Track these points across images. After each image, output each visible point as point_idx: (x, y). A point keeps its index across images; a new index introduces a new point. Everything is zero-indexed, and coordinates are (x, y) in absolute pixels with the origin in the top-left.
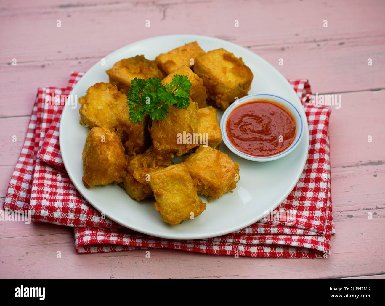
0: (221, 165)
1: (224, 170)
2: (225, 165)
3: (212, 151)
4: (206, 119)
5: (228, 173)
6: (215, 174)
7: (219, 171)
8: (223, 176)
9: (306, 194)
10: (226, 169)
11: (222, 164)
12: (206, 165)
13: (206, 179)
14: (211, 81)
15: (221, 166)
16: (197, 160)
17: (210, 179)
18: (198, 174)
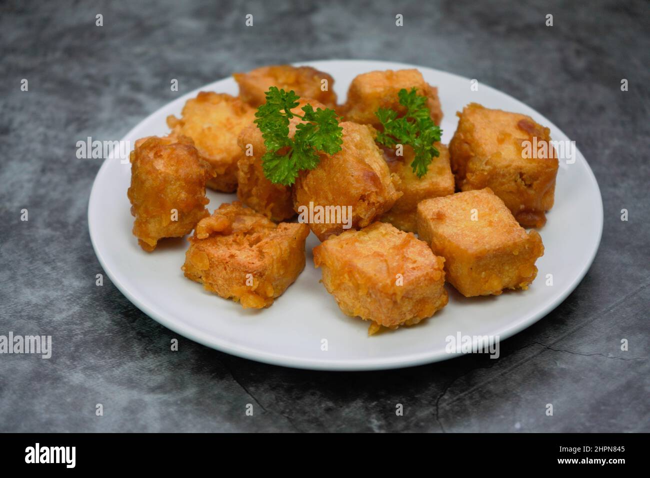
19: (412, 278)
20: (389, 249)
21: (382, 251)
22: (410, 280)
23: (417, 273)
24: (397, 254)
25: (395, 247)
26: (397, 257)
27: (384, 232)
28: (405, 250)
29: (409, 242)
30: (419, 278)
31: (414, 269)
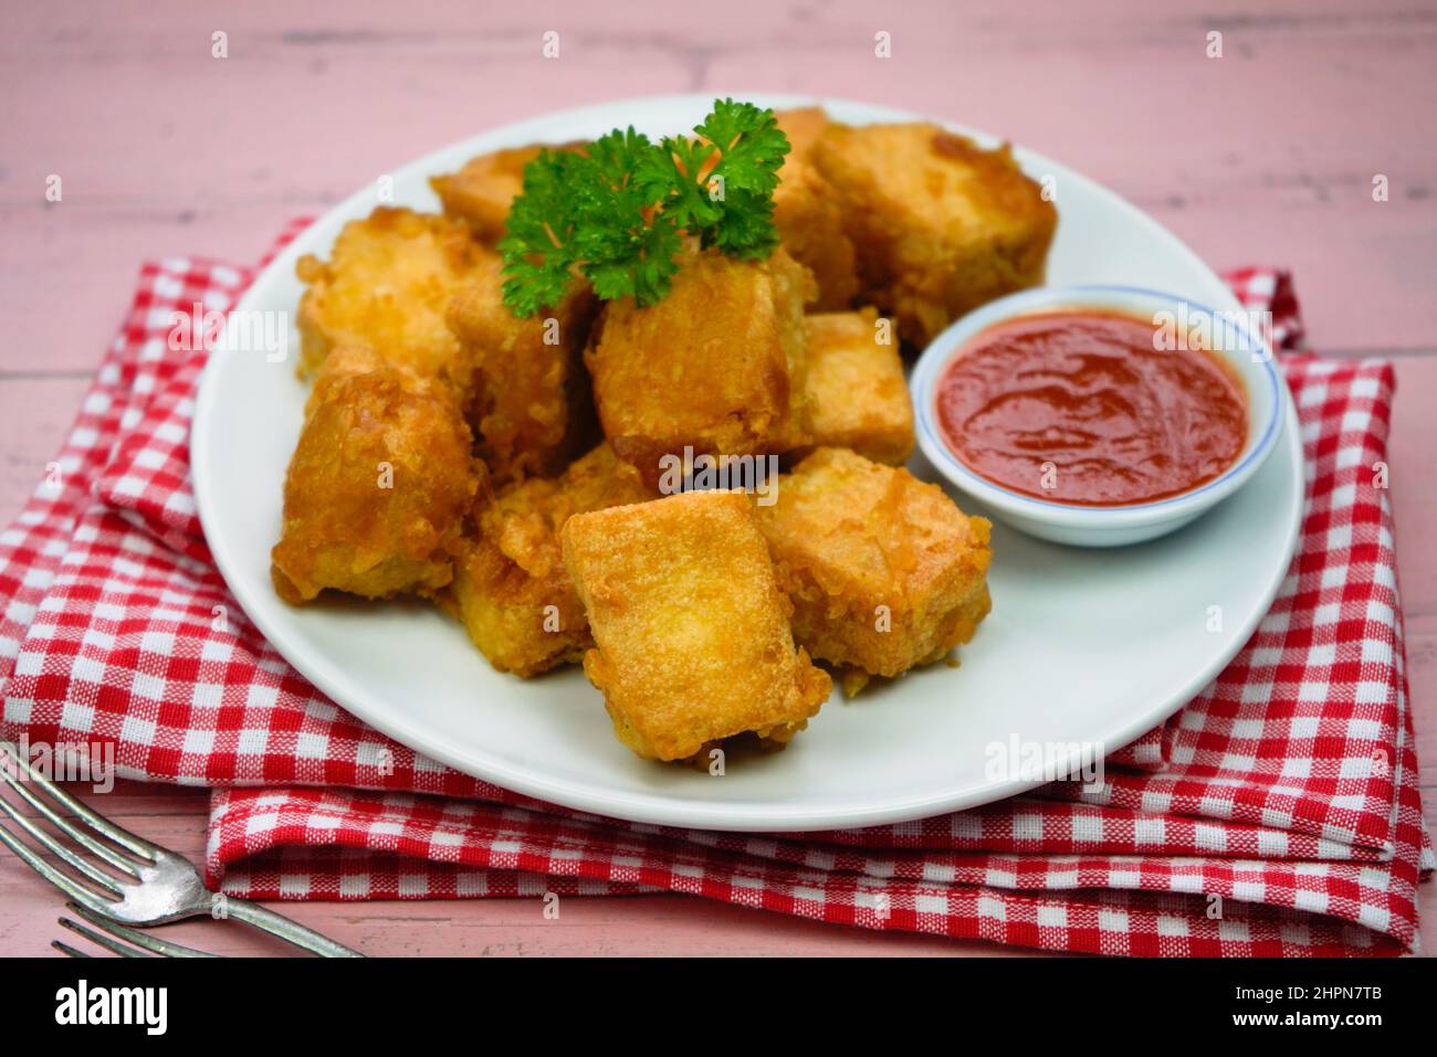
0: (910, 523)
1: (924, 543)
2: (925, 524)
3: (868, 473)
4: (846, 354)
5: (938, 555)
6: (878, 552)
7: (898, 544)
8: (917, 564)
9: (1297, 692)
10: (930, 542)
11: (916, 520)
12: (840, 520)
13: (835, 571)
14: (876, 221)
15: (909, 529)
16: (798, 497)
17: (853, 570)
18: (800, 548)
19: (937, 572)
20: (872, 512)
21: (856, 516)
22: (934, 577)
23: (945, 560)
24: (891, 522)
25: (881, 506)
26: (894, 529)
27: (843, 470)
28: (900, 509)
29: (903, 488)
30: (950, 569)
31: (930, 549)
